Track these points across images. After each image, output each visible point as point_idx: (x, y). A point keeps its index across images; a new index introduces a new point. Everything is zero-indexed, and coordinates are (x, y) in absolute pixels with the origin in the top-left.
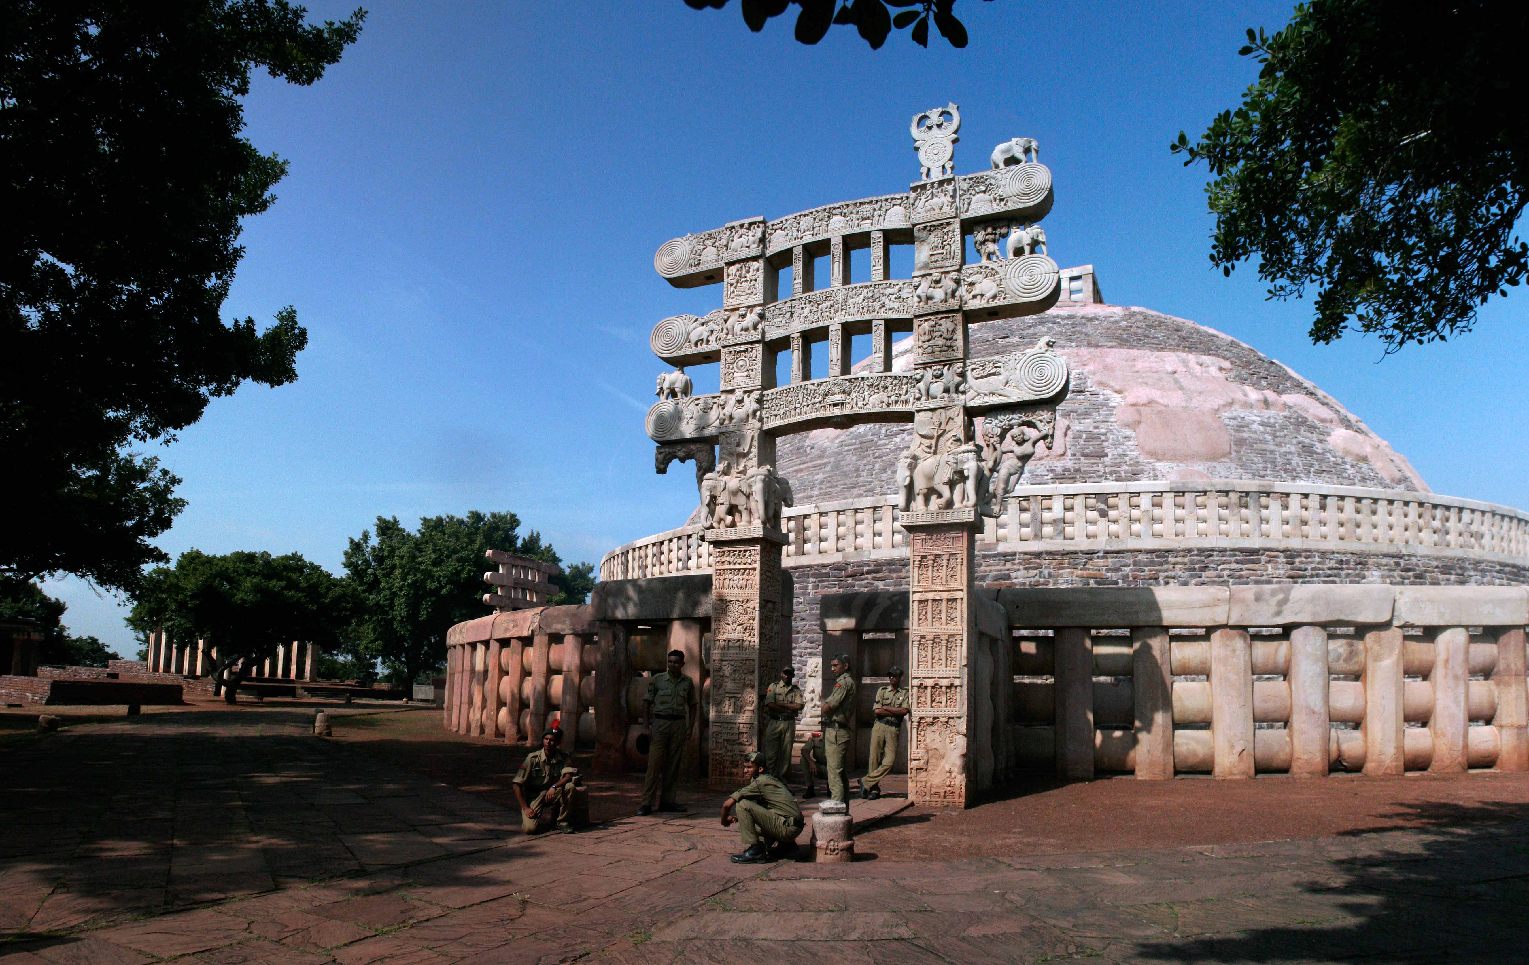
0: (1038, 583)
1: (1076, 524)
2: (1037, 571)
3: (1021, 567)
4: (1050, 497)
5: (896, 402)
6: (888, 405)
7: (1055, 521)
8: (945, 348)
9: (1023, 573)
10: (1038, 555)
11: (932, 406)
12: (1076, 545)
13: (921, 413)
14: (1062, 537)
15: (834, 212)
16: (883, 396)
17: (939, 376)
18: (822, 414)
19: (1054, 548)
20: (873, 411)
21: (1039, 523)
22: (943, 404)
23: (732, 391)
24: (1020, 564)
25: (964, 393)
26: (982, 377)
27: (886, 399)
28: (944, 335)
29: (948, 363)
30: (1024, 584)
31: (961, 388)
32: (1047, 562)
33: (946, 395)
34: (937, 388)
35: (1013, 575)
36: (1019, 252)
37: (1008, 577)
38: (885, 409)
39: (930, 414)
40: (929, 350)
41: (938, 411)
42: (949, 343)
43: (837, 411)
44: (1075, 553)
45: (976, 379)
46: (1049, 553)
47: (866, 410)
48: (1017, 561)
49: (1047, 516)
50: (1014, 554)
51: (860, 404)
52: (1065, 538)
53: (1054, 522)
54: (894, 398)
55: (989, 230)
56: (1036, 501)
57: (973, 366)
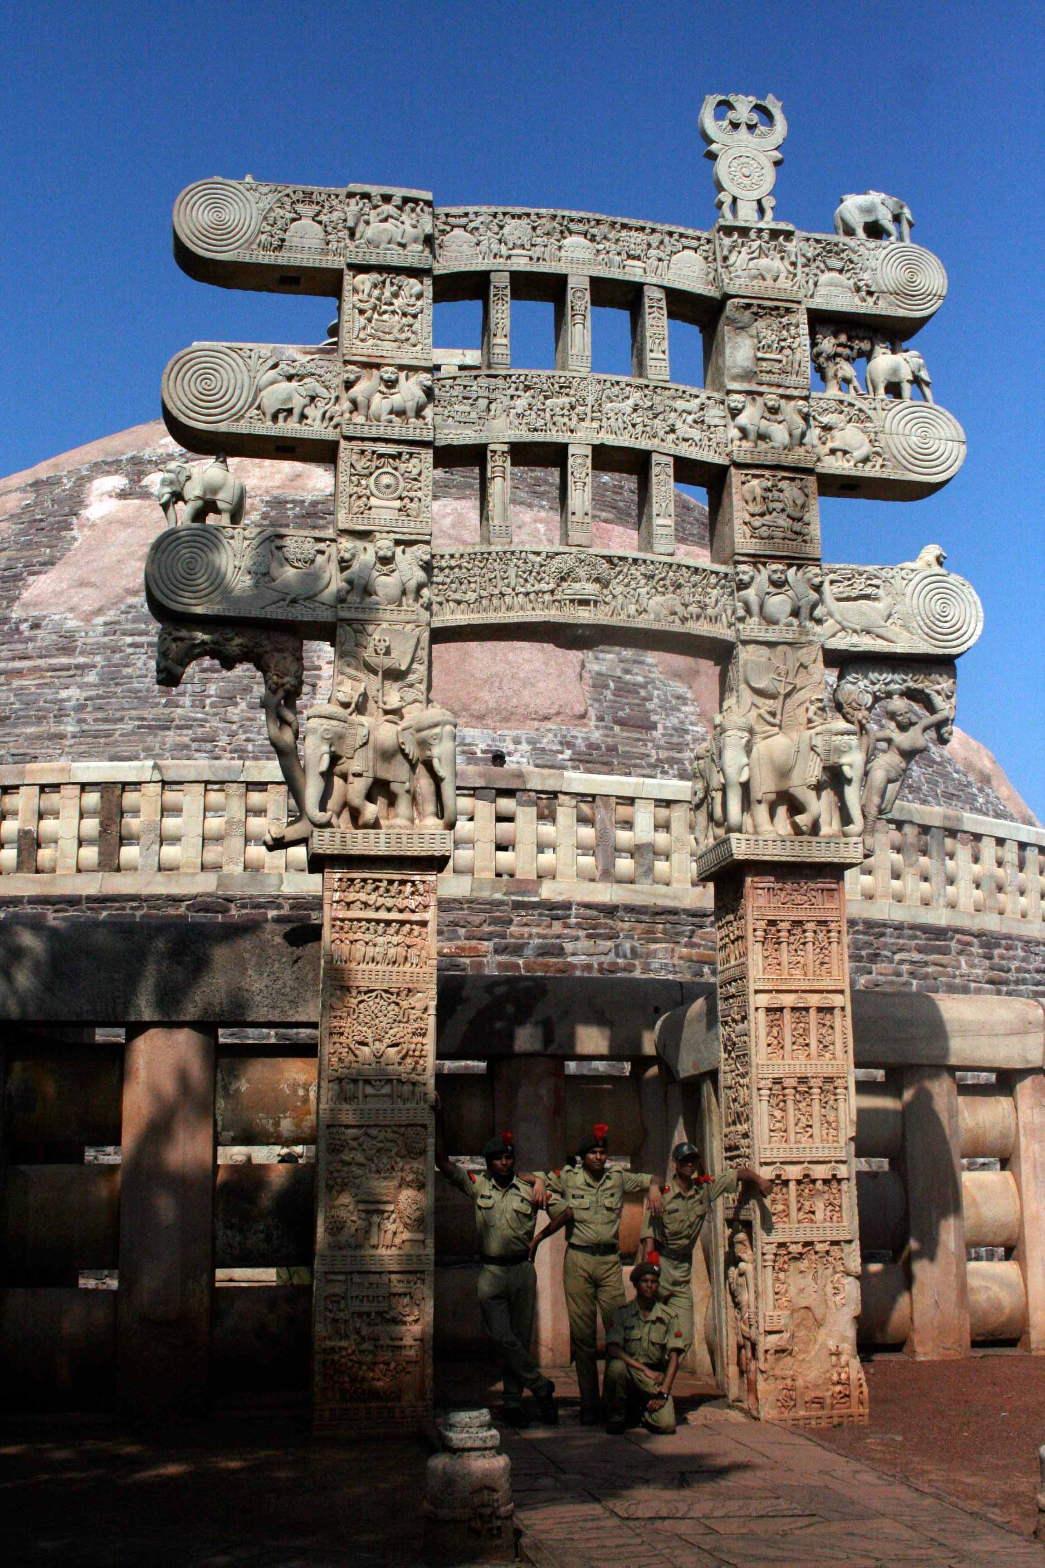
0: (613, 968)
1: (675, 857)
2: (610, 944)
3: (581, 933)
4: (631, 801)
5: (698, 617)
6: (684, 620)
7: (638, 847)
8: (789, 535)
9: (584, 944)
10: (610, 910)
11: (771, 637)
12: (674, 898)
13: (751, 648)
14: (650, 881)
15: (573, 226)
16: (671, 599)
17: (779, 584)
18: (553, 615)
19: (638, 900)
20: (656, 626)
21: (610, 850)
22: (790, 637)
23: (364, 535)
24: (579, 926)
25: (819, 622)
26: (848, 599)
27: (680, 609)
28: (789, 510)
29: (798, 561)
30: (588, 967)
31: (818, 613)
32: (626, 925)
33: (795, 622)
34: (779, 604)
35: (569, 947)
36: (894, 389)
37: (560, 951)
38: (677, 627)
39: (764, 651)
40: (764, 532)
41: (780, 648)
42: (797, 526)
43: (584, 616)
44: (674, 912)
45: (839, 600)
46: (631, 909)
47: (642, 622)
48: (573, 921)
49: (623, 837)
50: (567, 906)
51: (632, 609)
52: (655, 882)
53: (636, 851)
54: (694, 609)
55: (843, 338)
56: (606, 806)
57: (832, 576)
